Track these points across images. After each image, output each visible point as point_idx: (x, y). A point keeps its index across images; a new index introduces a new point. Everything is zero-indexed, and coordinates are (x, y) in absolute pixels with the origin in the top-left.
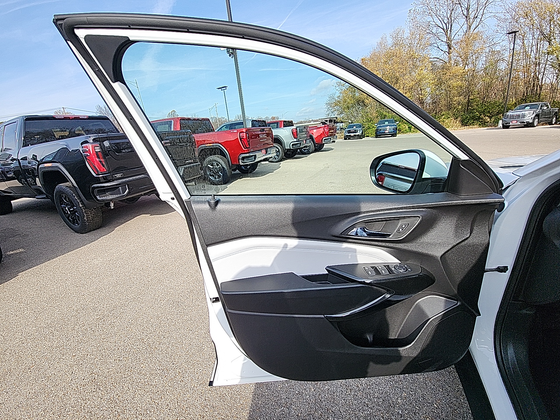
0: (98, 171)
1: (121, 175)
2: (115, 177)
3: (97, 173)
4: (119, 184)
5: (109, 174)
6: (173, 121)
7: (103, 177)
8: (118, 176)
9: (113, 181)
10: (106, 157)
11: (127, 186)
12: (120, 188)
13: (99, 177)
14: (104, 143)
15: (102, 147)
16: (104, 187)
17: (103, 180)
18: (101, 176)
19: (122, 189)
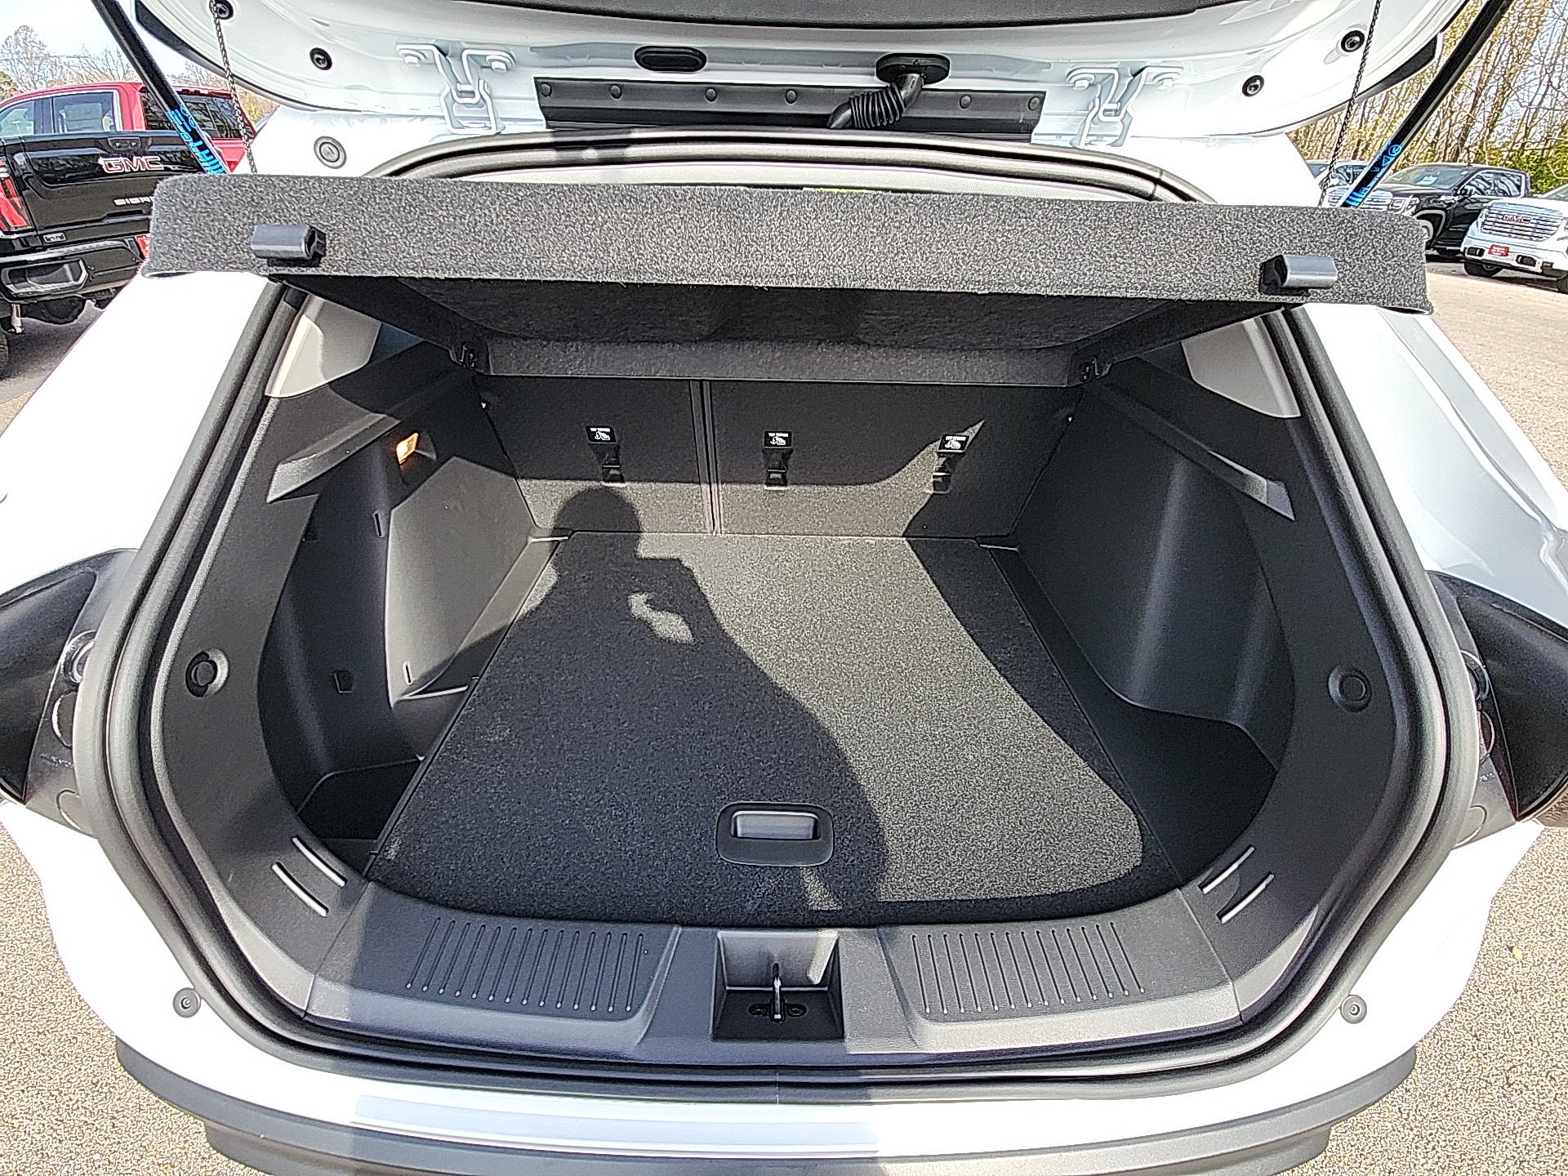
0: (9, 226)
1: (62, 237)
2: (49, 239)
3: (6, 230)
4: (63, 258)
5: (34, 233)
6: (115, 92)
7: (19, 238)
8: (54, 237)
9: (44, 249)
10: (24, 193)
11: (81, 263)
12: (66, 266)
13: (11, 240)
14: (15, 157)
15: (12, 166)
16: (26, 262)
17: (18, 247)
18: (15, 236)
19: (71, 269)
